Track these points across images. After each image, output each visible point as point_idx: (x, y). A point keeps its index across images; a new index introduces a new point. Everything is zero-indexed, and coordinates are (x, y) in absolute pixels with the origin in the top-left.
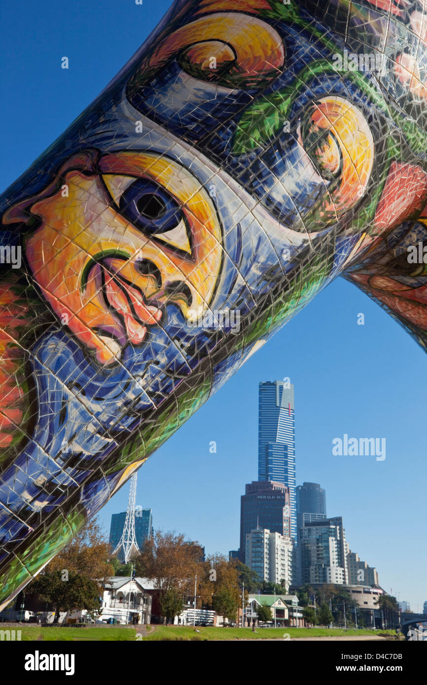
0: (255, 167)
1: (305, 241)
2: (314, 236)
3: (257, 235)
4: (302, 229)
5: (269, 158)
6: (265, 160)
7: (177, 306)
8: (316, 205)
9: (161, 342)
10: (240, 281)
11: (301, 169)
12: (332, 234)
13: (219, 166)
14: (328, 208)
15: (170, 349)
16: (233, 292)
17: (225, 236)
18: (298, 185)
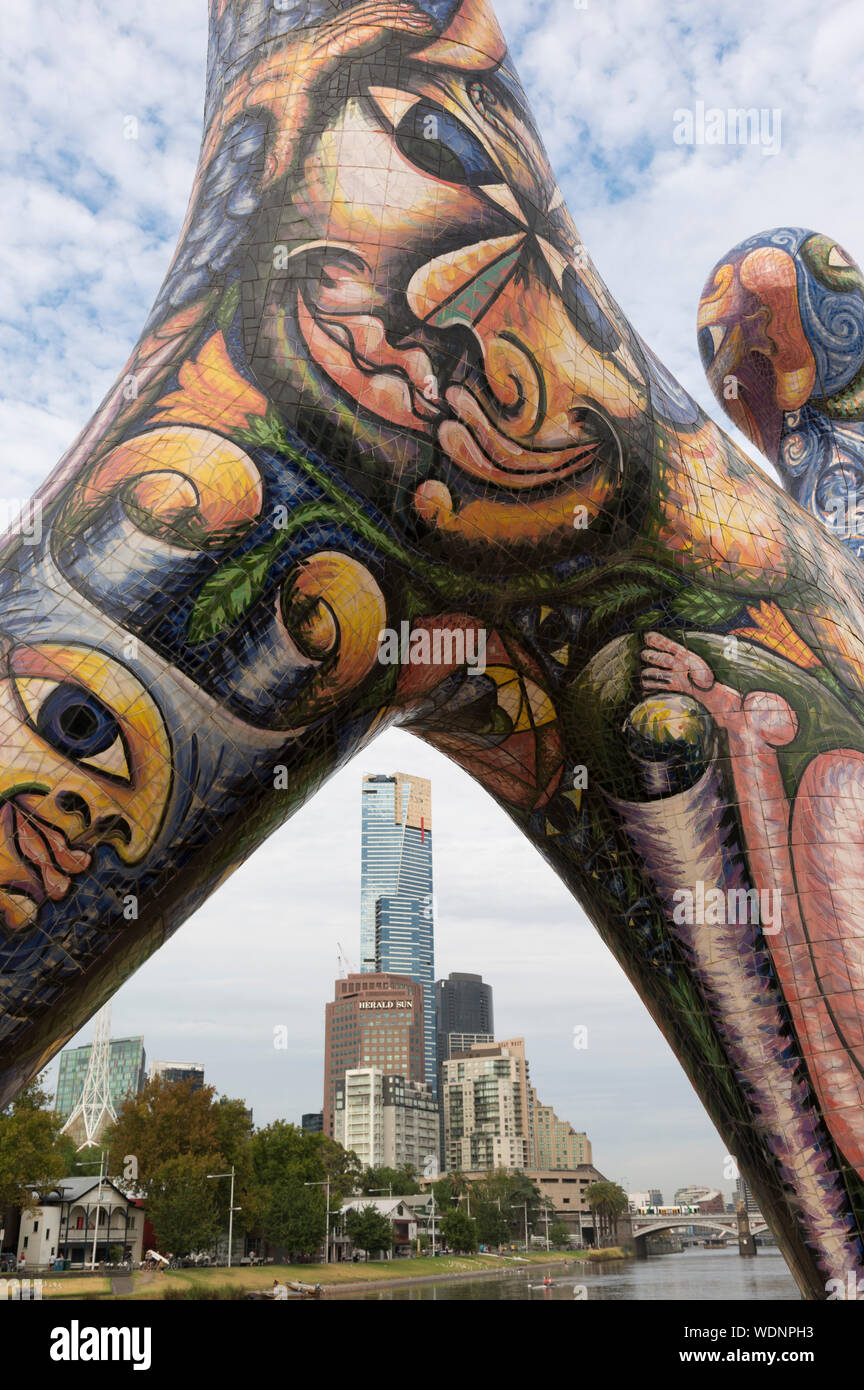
0: (218, 659)
1: (289, 740)
2: (301, 731)
3: (220, 745)
4: (284, 726)
5: (236, 644)
6: (230, 648)
7: (112, 847)
8: (303, 695)
9: (90, 893)
10: (197, 803)
11: (279, 653)
12: (330, 723)
13: (169, 660)
14: (321, 694)
15: (102, 900)
16: (187, 819)
17: (175, 753)
18: (276, 674)
